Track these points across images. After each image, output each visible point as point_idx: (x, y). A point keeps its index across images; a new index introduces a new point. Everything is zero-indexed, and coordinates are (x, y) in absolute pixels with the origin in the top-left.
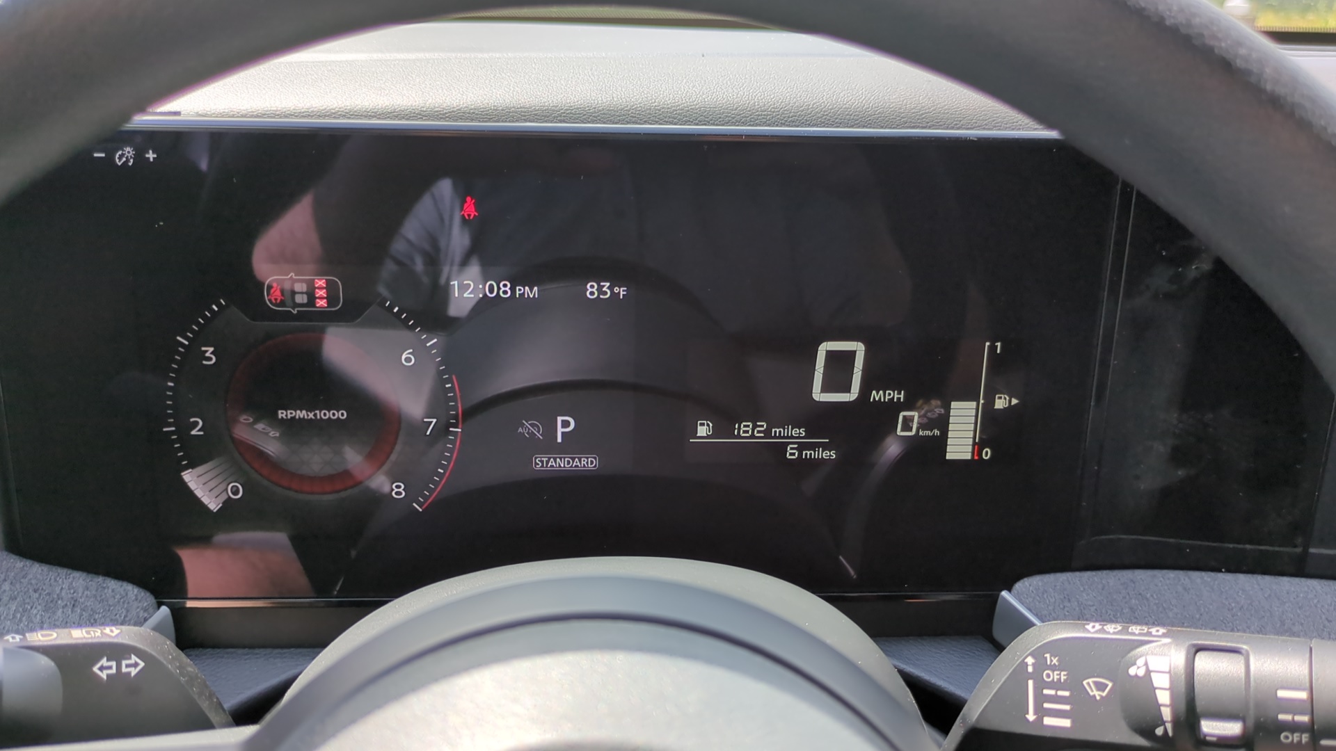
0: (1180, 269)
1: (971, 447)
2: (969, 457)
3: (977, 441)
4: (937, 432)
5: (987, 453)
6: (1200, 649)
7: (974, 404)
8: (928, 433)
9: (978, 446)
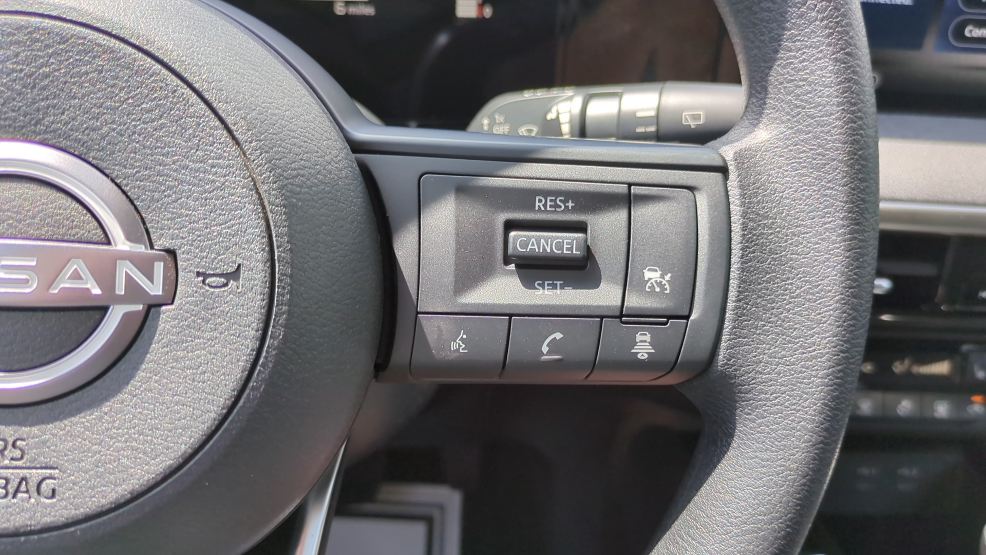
6: (592, 96)
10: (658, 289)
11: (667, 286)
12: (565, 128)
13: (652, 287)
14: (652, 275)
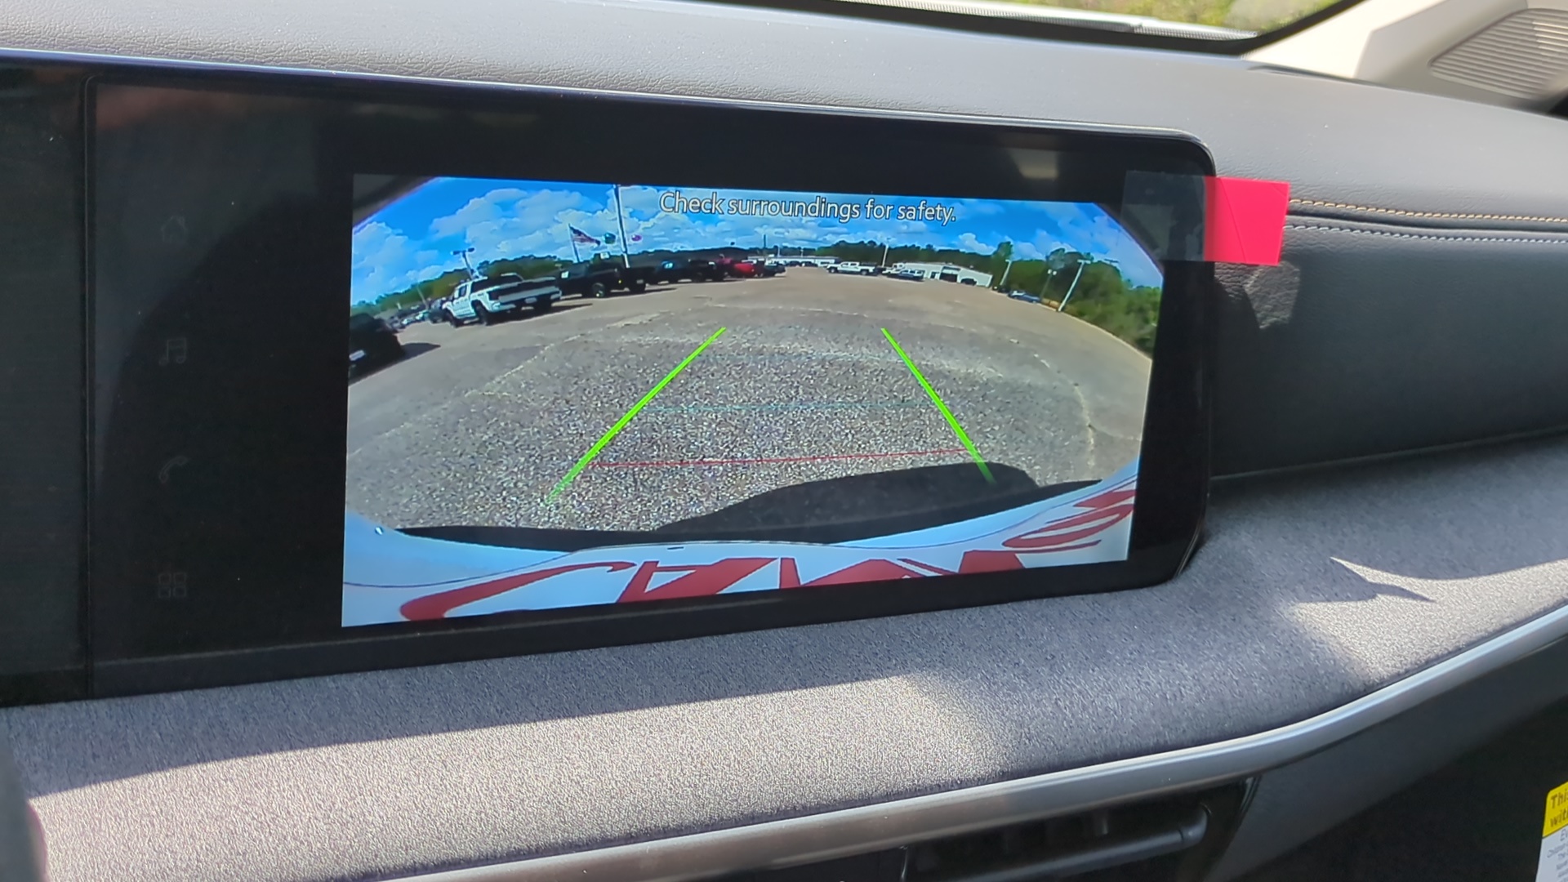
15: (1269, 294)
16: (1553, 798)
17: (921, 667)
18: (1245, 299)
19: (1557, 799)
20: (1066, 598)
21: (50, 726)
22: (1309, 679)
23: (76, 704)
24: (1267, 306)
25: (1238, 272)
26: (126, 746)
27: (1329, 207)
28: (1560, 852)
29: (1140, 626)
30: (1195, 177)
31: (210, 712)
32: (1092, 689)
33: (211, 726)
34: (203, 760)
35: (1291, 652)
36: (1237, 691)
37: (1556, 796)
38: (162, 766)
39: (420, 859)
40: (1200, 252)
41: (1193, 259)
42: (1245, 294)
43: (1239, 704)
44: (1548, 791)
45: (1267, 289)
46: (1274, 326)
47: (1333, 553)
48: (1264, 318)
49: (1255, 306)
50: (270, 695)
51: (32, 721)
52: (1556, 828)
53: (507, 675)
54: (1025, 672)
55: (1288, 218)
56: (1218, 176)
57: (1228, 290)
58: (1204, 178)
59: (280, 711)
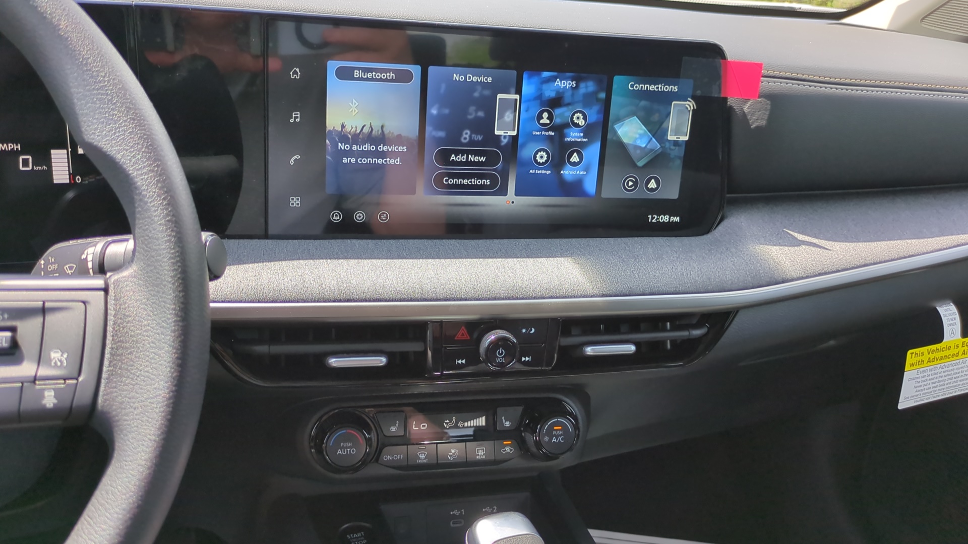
0: (170, 76)
1: (68, 176)
2: (68, 181)
3: (71, 172)
4: (45, 168)
5: (78, 179)
7: (65, 151)
8: (39, 168)
9: (72, 176)
10: (59, 364)
11: (65, 361)
12: (90, 265)
13: (56, 363)
14: (55, 355)
15: (755, 112)
16: (912, 353)
17: (579, 255)
18: (744, 114)
19: (914, 355)
20: (654, 238)
21: (252, 245)
22: (754, 274)
23: (262, 240)
24: (754, 118)
25: (741, 102)
26: (275, 253)
27: (788, 75)
28: (916, 380)
29: (682, 249)
30: (716, 60)
31: (305, 246)
32: (650, 268)
33: (305, 250)
34: (299, 259)
35: (749, 263)
36: (717, 275)
37: (913, 353)
38: (285, 260)
39: (368, 296)
40: (720, 92)
41: (716, 96)
42: (744, 112)
43: (717, 280)
44: (908, 350)
45: (754, 110)
46: (757, 127)
47: (785, 228)
48: (753, 123)
49: (749, 117)
50: (327, 243)
51: (246, 243)
52: (912, 368)
53: (414, 244)
54: (623, 260)
55: (762, 78)
56: (729, 60)
57: (737, 110)
58: (721, 60)
59: (329, 248)
